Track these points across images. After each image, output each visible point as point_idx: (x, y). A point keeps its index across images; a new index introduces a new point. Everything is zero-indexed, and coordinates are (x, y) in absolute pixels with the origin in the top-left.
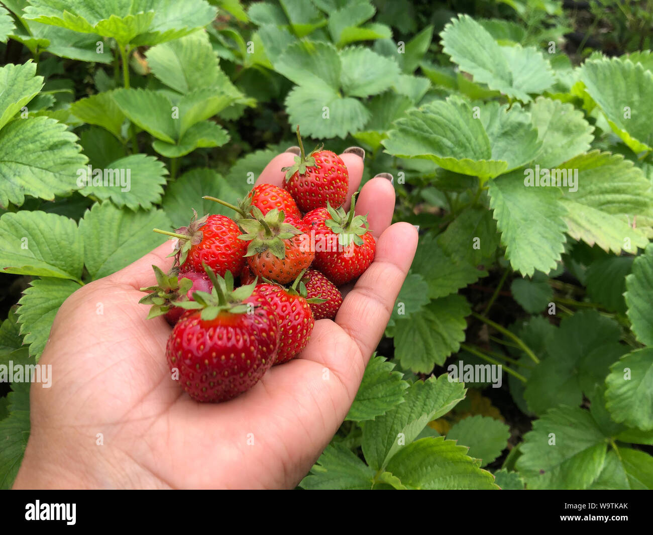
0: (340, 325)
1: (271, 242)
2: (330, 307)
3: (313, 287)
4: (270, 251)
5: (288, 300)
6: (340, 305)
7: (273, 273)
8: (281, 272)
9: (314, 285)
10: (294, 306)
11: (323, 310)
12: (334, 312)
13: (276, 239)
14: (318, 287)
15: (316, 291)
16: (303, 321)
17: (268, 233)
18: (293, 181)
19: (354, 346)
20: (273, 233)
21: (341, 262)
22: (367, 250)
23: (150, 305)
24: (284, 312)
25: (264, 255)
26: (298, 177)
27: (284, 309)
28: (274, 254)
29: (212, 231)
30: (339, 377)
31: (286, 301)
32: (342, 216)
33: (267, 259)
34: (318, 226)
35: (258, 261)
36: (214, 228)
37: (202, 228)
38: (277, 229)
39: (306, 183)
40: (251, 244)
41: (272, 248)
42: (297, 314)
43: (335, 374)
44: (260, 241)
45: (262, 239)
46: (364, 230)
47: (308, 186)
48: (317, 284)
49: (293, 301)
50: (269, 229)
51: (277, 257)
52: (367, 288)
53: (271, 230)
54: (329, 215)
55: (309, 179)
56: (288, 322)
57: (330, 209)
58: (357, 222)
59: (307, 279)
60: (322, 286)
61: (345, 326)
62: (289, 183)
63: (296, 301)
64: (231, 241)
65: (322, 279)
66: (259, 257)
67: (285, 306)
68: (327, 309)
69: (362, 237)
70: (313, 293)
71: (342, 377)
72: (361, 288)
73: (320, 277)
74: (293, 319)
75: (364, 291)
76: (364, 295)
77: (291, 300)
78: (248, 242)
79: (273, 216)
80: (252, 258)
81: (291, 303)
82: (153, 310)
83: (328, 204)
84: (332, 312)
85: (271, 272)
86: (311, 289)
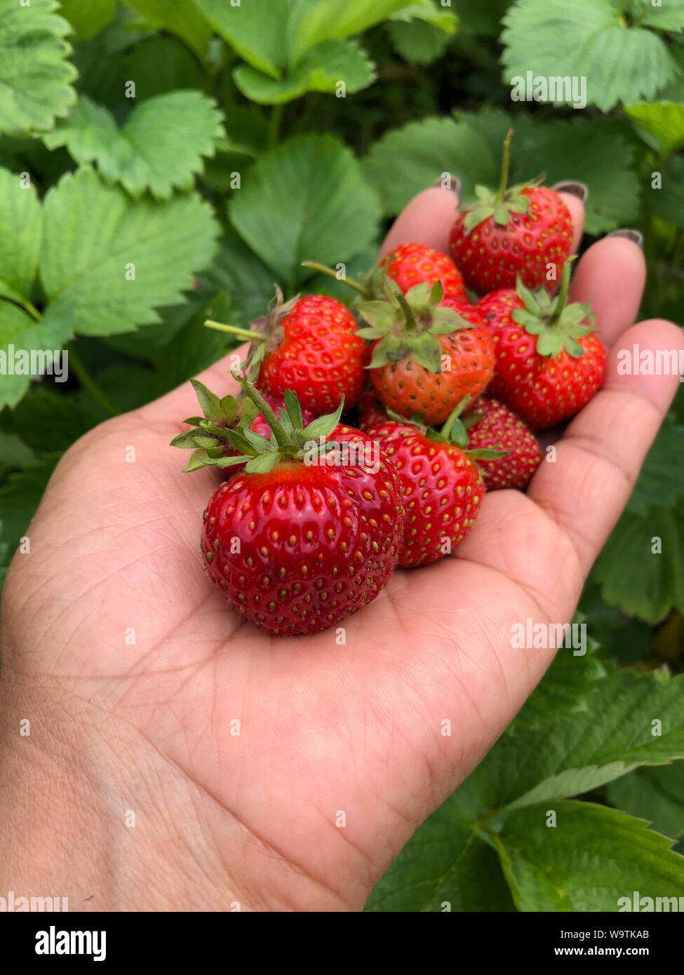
0: (538, 501)
1: (417, 340)
2: (519, 467)
3: (490, 430)
4: (414, 357)
5: (425, 451)
6: (537, 466)
7: (418, 399)
8: (433, 399)
9: (491, 426)
10: (438, 463)
11: (507, 472)
12: (525, 476)
13: (426, 336)
14: (499, 429)
15: (494, 436)
16: (455, 491)
17: (410, 324)
18: (479, 233)
19: (565, 542)
20: (420, 326)
21: (541, 389)
22: (590, 366)
23: (190, 450)
24: (415, 473)
25: (402, 366)
26: (490, 229)
27: (418, 467)
28: (421, 363)
29: (301, 328)
30: (535, 599)
31: (422, 453)
32: (543, 302)
33: (408, 373)
34: (500, 321)
35: (390, 376)
36: (305, 321)
37: (285, 320)
38: (427, 318)
39: (505, 243)
40: (378, 347)
41: (417, 352)
42: (440, 479)
43: (528, 594)
44: (394, 341)
45: (398, 336)
46: (585, 328)
47: (506, 247)
48: (496, 424)
49: (436, 454)
50: (413, 319)
51: (426, 370)
52: (592, 438)
53: (417, 320)
54: (519, 302)
55: (513, 235)
56: (425, 493)
57: (521, 290)
58: (573, 314)
59: (479, 415)
60: (507, 429)
61: (548, 505)
62: (470, 237)
63: (442, 455)
64: (333, 345)
65: (506, 417)
66: (393, 370)
67: (421, 463)
68: (514, 471)
69: (580, 341)
70: (489, 440)
71: (540, 599)
72: (580, 437)
73: (502, 412)
74: (433, 486)
75: (584, 443)
76: (585, 449)
77: (432, 451)
78: (373, 343)
79: (419, 296)
80: (380, 372)
81: (431, 458)
82: (195, 457)
83: (519, 282)
84: (521, 479)
85: (413, 397)
86: (486, 433)
